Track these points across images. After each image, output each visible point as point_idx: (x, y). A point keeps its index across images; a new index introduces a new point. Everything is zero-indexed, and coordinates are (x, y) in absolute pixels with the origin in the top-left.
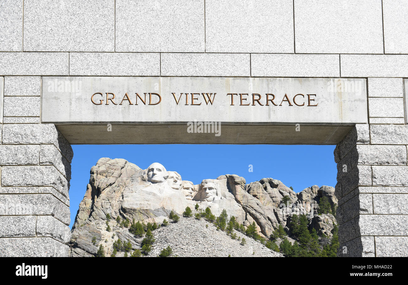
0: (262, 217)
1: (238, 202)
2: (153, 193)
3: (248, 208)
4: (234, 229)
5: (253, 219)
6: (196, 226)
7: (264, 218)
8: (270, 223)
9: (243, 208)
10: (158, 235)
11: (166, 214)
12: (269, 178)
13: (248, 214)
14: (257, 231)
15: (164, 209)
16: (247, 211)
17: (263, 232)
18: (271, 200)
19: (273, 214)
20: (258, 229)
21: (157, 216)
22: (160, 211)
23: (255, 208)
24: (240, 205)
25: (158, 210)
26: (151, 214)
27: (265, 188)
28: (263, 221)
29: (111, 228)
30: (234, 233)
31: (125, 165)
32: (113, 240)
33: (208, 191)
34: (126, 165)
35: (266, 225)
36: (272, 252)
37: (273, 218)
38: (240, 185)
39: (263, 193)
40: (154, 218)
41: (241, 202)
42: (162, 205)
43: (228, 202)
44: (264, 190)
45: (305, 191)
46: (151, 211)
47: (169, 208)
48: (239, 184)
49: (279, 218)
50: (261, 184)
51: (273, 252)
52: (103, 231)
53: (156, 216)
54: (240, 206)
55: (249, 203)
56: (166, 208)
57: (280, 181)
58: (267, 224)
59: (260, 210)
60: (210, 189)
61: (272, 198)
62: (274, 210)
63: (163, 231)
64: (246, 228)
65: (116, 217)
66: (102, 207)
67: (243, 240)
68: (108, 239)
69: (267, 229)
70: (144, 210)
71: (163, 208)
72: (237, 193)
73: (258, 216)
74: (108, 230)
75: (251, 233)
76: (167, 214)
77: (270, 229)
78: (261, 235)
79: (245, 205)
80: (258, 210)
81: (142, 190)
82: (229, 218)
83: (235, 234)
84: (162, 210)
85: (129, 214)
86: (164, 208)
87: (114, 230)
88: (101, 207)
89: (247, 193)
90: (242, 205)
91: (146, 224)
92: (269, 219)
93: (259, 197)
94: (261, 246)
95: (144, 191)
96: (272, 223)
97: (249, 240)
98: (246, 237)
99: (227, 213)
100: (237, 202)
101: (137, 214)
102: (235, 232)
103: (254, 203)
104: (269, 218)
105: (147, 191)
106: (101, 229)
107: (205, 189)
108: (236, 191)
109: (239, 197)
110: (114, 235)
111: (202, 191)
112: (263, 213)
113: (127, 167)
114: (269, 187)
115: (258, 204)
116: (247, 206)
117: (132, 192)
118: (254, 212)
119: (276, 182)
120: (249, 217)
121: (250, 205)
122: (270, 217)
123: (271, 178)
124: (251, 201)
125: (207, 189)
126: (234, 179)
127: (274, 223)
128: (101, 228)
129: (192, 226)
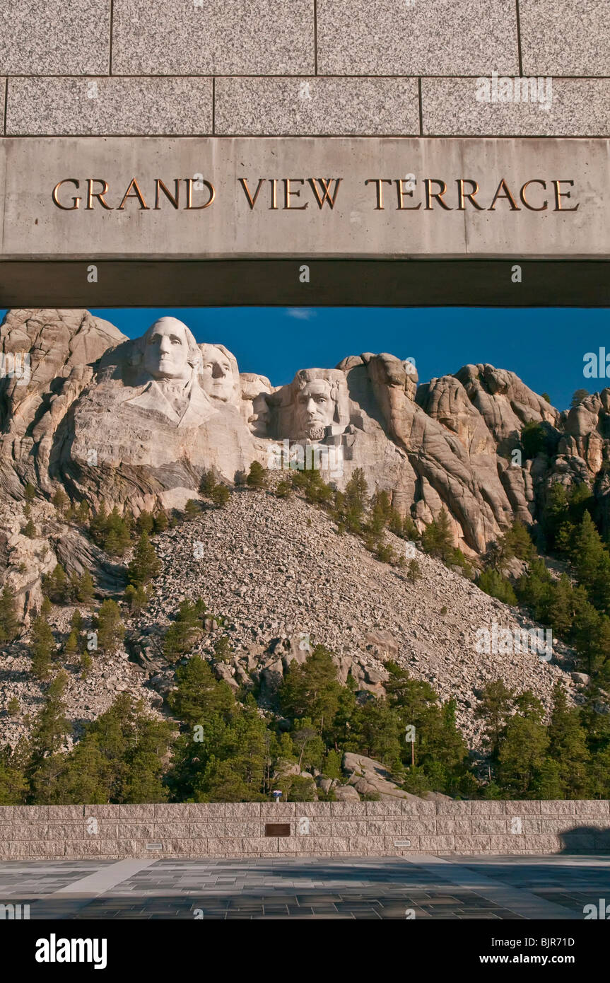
0: (466, 490)
1: (397, 440)
2: (157, 412)
3: (424, 461)
4: (387, 532)
5: (438, 496)
6: (277, 519)
7: (471, 494)
8: (490, 511)
9: (411, 459)
10: (170, 550)
11: (192, 481)
12: (482, 365)
13: (425, 479)
14: (451, 536)
15: (188, 463)
16: (422, 472)
17: (470, 539)
18: (491, 436)
19: (497, 478)
20: (456, 531)
21: (168, 489)
22: (177, 473)
23: (445, 462)
24: (402, 452)
25: (168, 468)
26: (152, 481)
27: (474, 397)
28: (469, 502)
29: (38, 528)
30: (387, 542)
31: (81, 327)
32: (43, 566)
33: (312, 406)
34: (85, 323)
35: (477, 514)
36: (496, 607)
37: (497, 491)
38: (401, 387)
39: (466, 413)
40: (160, 494)
41: (406, 440)
42: (182, 453)
43: (368, 443)
44: (469, 402)
45: (586, 407)
46: (152, 469)
47: (202, 461)
48: (398, 384)
49: (515, 492)
50: (458, 384)
51: (500, 603)
52: (16, 539)
53: (165, 488)
54: (402, 456)
55: (430, 445)
56: (193, 462)
57: (513, 374)
58: (481, 514)
59: (461, 466)
60: (318, 398)
61: (491, 426)
62: (499, 466)
63: (183, 537)
64: (421, 528)
65: (51, 490)
66: (14, 459)
67: (414, 564)
68: (28, 563)
69: (479, 529)
70: (130, 467)
71: (186, 462)
72: (395, 412)
73: (454, 487)
74: (27, 531)
75: (435, 543)
76: (196, 480)
77: (491, 530)
78: (464, 548)
79: (417, 450)
80: (455, 467)
81: (127, 405)
82: (371, 492)
83: (389, 546)
84: (180, 468)
85: (89, 482)
86: (187, 460)
87: (44, 531)
88: (11, 458)
89: (421, 412)
90: (407, 451)
91: (137, 513)
92: (487, 497)
93: (455, 425)
94: (466, 583)
95: (133, 407)
96: (494, 508)
97: (430, 564)
98: (422, 556)
99: (366, 477)
100: (395, 442)
101: (111, 481)
102: (389, 538)
103: (443, 446)
104: (483, 491)
105: (141, 406)
106: (10, 530)
107: (305, 401)
108: (391, 407)
109: (402, 428)
110: (45, 551)
111: (296, 408)
112: (467, 475)
113: (86, 331)
114: (482, 394)
115: (453, 449)
116: (421, 455)
117: (99, 411)
118: (442, 474)
119: (502, 376)
120: (429, 491)
121: (431, 450)
122: (488, 488)
123: (487, 365)
124: (434, 437)
125: (312, 401)
126: (386, 369)
127: (501, 509)
128: (9, 526)
129: (267, 520)
